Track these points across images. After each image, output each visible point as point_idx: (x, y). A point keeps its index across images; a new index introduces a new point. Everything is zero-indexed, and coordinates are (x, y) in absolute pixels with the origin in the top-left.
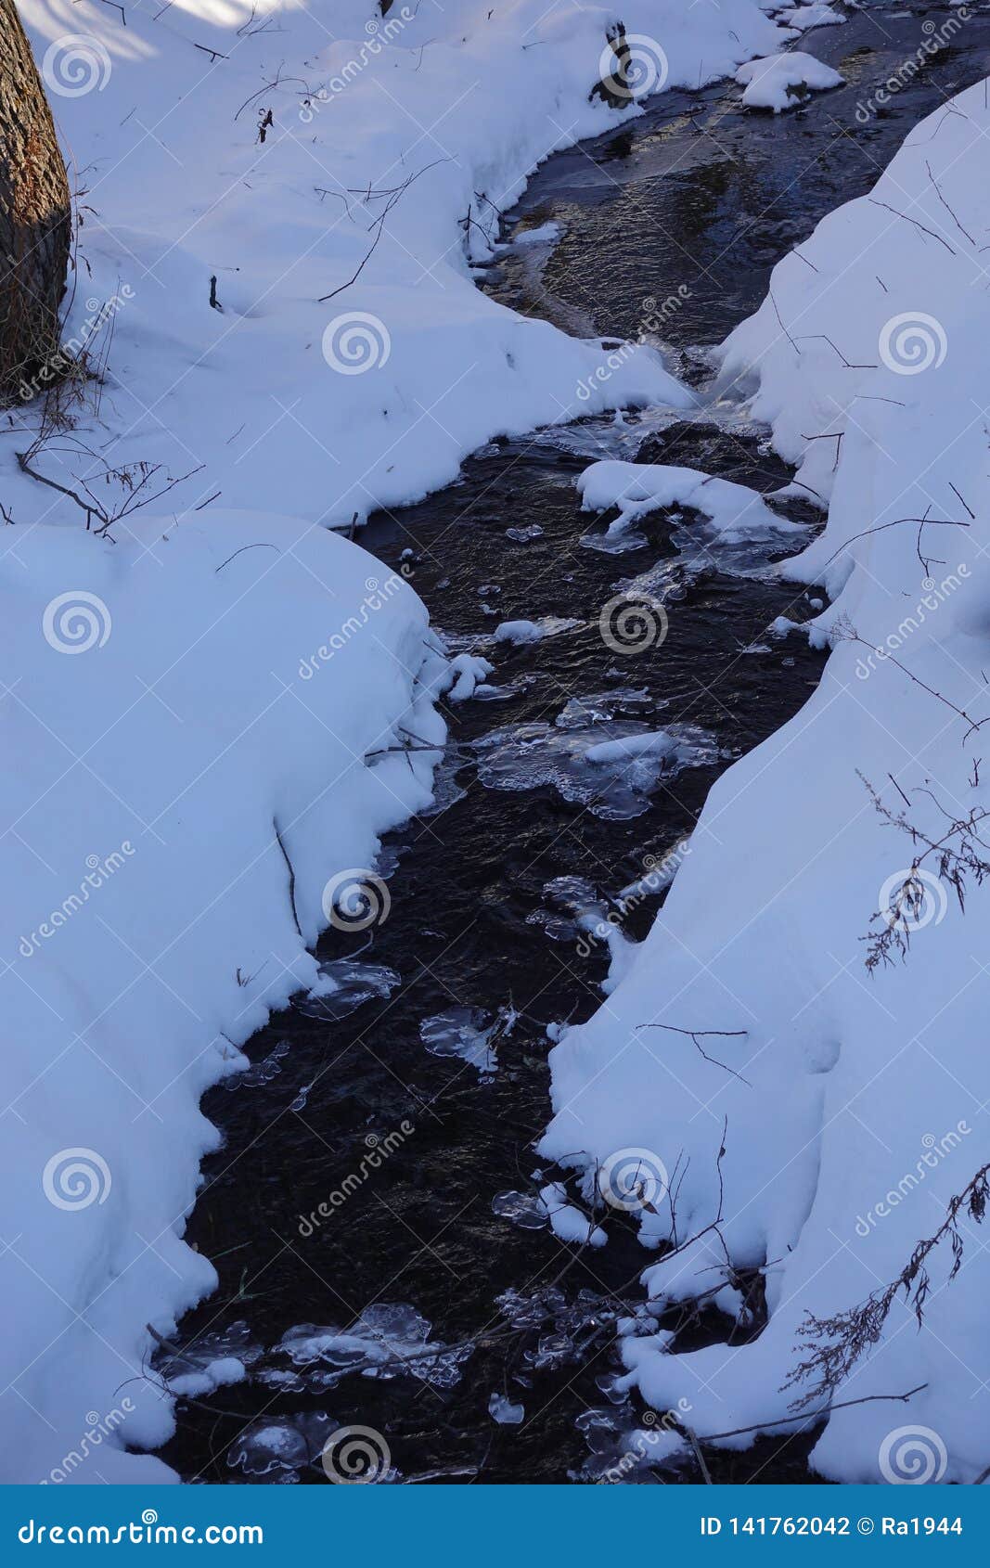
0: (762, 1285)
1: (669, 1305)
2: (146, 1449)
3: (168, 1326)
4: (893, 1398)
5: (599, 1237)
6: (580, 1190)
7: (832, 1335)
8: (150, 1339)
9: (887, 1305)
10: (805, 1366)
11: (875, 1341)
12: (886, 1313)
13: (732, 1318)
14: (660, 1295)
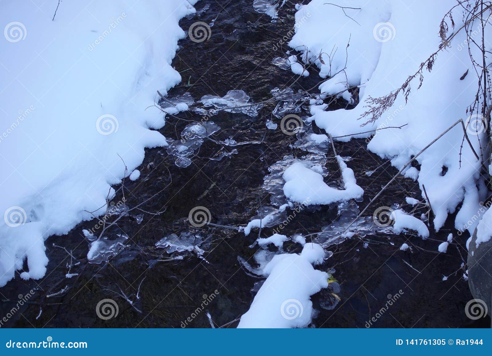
0: (358, 92)
1: (327, 96)
2: (156, 129)
3: (164, 92)
4: (396, 128)
5: (306, 73)
6: (301, 58)
7: (377, 104)
8: (158, 95)
9: (396, 96)
10: (367, 113)
11: (390, 106)
12: (395, 98)
13: (348, 102)
14: (325, 92)
